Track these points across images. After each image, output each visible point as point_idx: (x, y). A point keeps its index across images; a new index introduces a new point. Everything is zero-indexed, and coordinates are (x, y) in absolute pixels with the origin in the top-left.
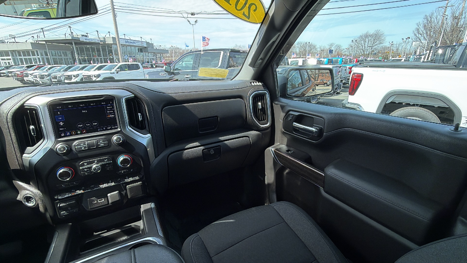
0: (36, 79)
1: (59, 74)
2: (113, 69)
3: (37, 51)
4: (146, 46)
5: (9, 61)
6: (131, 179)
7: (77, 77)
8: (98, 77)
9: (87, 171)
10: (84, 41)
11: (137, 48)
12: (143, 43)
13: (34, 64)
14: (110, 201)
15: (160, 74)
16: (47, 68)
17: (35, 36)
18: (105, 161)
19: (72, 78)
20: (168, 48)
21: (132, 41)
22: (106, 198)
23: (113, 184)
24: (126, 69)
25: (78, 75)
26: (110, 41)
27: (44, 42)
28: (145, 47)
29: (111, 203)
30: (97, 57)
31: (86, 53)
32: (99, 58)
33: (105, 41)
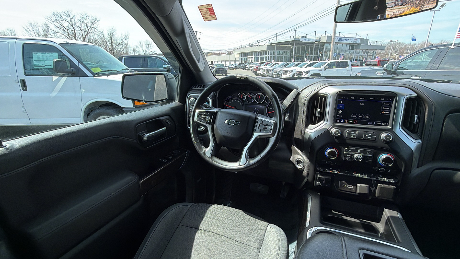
0: (264, 72)
1: (279, 69)
2: (322, 66)
3: (269, 51)
4: (359, 43)
5: (252, 59)
6: (385, 179)
7: (291, 72)
8: (308, 73)
9: (349, 157)
10: (303, 41)
11: (348, 46)
12: (356, 40)
13: (264, 61)
14: (358, 191)
15: (376, 73)
16: (273, 64)
18: (367, 154)
19: (287, 73)
20: (385, 43)
21: (346, 39)
22: (355, 187)
23: (366, 177)
24: (333, 67)
25: (293, 70)
26: (324, 40)
27: (275, 45)
29: (358, 194)
31: (301, 52)
32: (310, 56)
33: (320, 40)
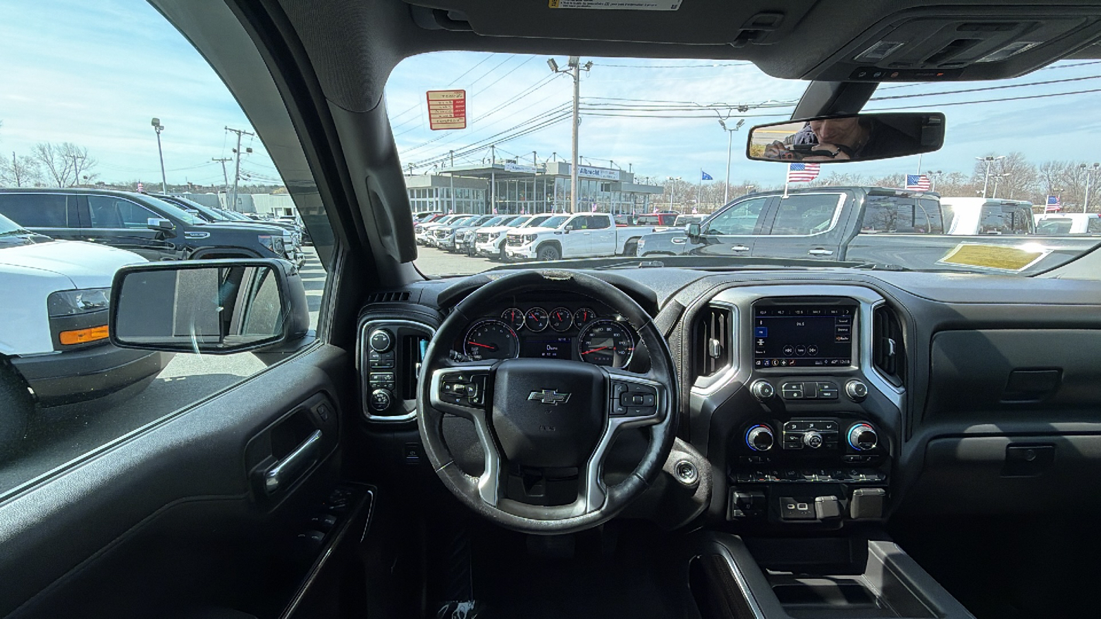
0: (431, 237)
1: (467, 231)
2: (561, 224)
3: (437, 189)
4: (617, 179)
7: (497, 237)
10: (511, 171)
11: (600, 183)
12: (613, 173)
13: (428, 211)
15: (672, 241)
16: (450, 219)
17: (439, 165)
19: (488, 239)
21: (594, 170)
24: (583, 227)
25: (499, 233)
26: (553, 170)
27: (450, 175)
28: (617, 181)
30: (526, 201)
31: (509, 193)
32: (529, 202)
33: (545, 170)
